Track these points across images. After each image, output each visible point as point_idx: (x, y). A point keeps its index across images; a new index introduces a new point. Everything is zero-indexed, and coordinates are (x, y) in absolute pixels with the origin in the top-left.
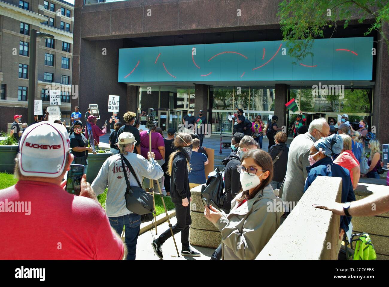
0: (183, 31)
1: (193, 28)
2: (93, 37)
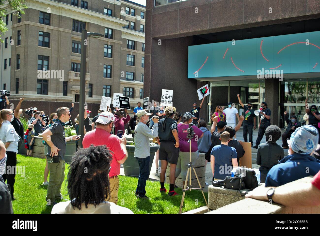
0: (248, 24)
1: (259, 21)
2: (162, 36)
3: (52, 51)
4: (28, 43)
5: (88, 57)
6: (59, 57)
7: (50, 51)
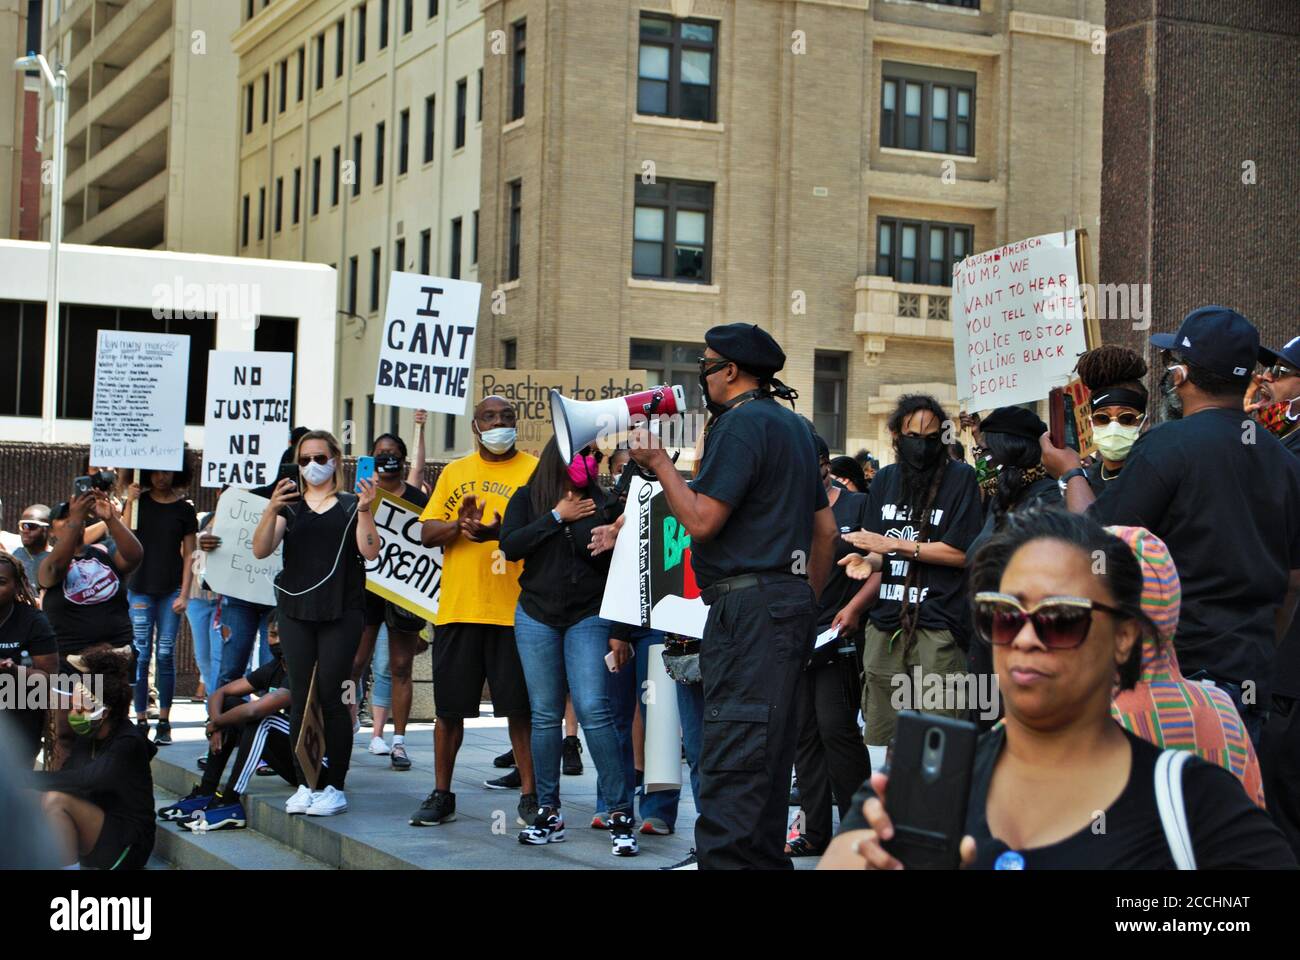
3: (729, 142)
4: (562, 97)
5: (1002, 176)
6: (782, 184)
7: (722, 146)
